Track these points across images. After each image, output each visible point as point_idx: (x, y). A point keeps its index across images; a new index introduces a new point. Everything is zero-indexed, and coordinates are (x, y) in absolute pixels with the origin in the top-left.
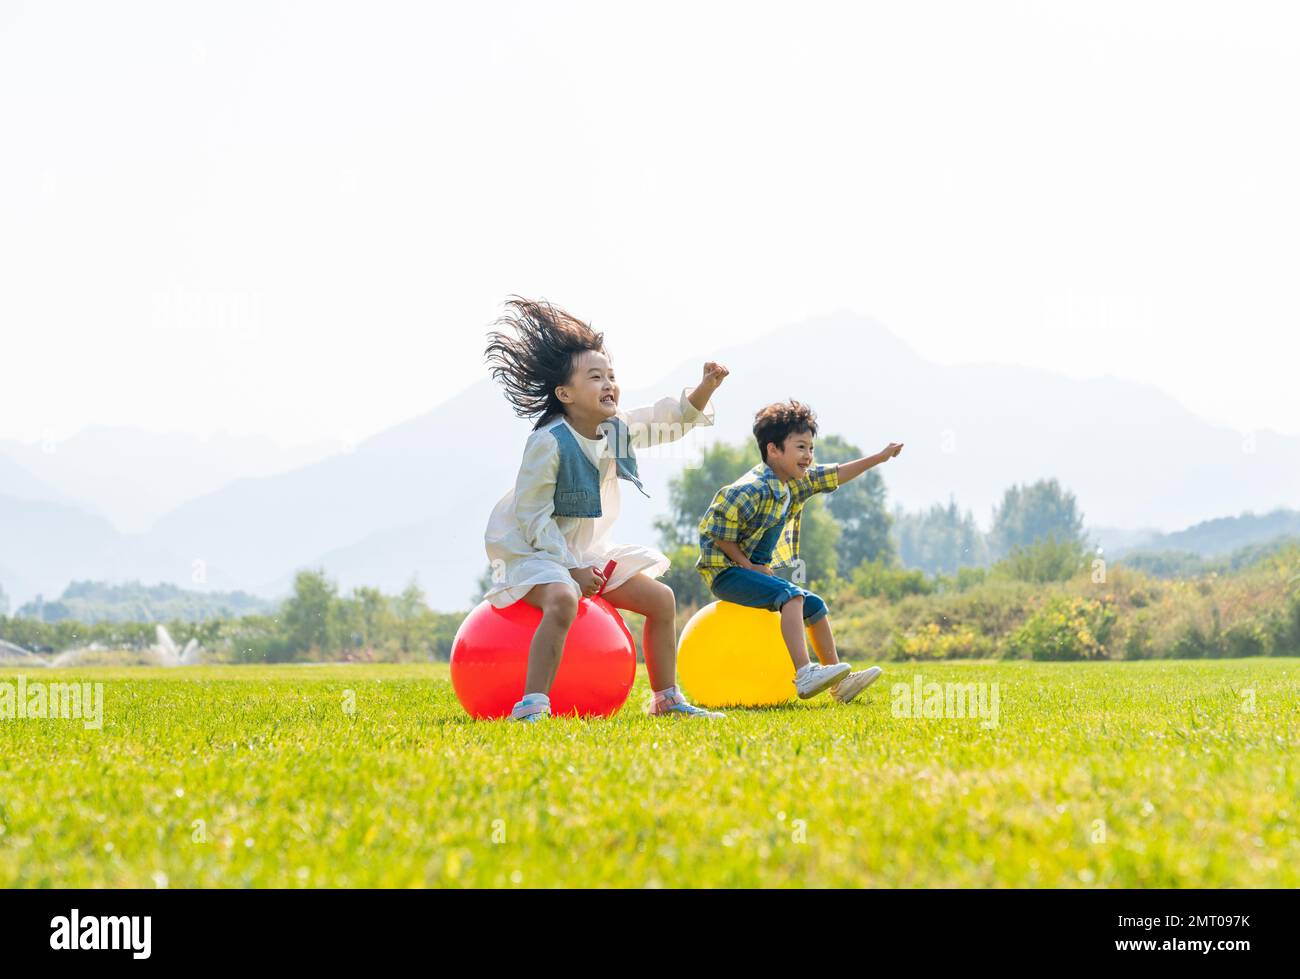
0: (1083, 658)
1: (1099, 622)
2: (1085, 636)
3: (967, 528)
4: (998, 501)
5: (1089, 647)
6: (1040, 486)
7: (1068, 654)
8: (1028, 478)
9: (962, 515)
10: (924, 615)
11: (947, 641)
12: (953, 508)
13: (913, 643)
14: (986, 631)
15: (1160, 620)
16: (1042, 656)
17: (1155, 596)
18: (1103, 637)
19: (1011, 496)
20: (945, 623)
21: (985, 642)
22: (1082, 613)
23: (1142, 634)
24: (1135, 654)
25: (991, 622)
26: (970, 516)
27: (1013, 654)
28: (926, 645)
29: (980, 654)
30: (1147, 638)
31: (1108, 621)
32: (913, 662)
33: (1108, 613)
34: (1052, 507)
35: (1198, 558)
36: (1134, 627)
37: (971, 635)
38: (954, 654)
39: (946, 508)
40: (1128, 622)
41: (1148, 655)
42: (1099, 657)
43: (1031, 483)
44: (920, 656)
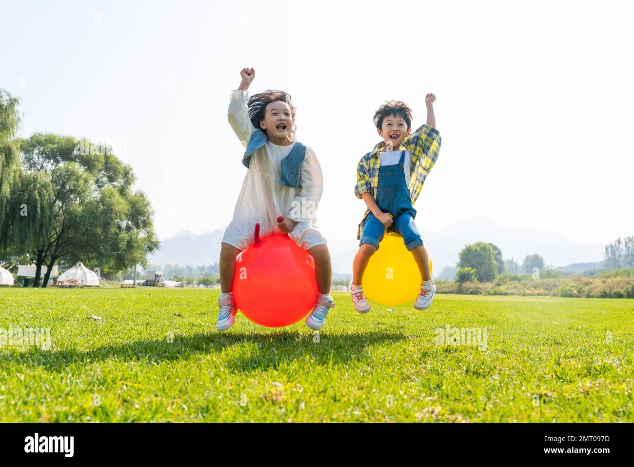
0: (574, 297)
1: (578, 288)
2: (575, 292)
3: (516, 264)
4: (524, 258)
5: (576, 294)
6: (534, 255)
7: (571, 296)
8: (531, 254)
9: (515, 261)
10: (529, 285)
11: (537, 292)
12: (512, 260)
13: (528, 292)
14: (546, 290)
15: (594, 288)
16: (563, 296)
17: (591, 283)
18: (579, 292)
19: (527, 258)
20: (535, 287)
21: (547, 292)
22: (573, 286)
23: (590, 292)
24: (588, 296)
25: (547, 287)
26: (516, 262)
27: (555, 295)
28: (531, 292)
29: (545, 295)
30: (591, 293)
31: (580, 288)
32: (528, 296)
33: (580, 286)
34: (537, 260)
35: (574, 273)
36: (588, 290)
37: (542, 291)
38: (538, 295)
39: (511, 260)
40: (586, 288)
41: (592, 297)
42: (579, 297)
43: (532, 254)
44: (530, 295)
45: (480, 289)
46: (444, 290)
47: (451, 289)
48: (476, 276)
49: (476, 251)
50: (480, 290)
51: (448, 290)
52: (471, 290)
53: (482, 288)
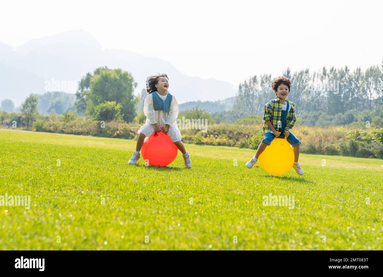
11: (218, 140)
13: (205, 140)
14: (230, 138)
21: (231, 141)
25: (231, 135)
27: (244, 146)
29: (230, 145)
38: (219, 144)
44: (207, 144)
45: (131, 131)
46: (74, 129)
47: (85, 129)
48: (121, 114)
49: (116, 80)
50: (131, 133)
51: (80, 130)
52: (118, 132)
53: (132, 130)
